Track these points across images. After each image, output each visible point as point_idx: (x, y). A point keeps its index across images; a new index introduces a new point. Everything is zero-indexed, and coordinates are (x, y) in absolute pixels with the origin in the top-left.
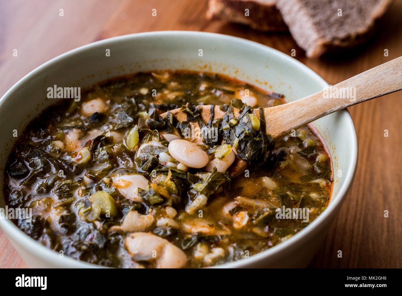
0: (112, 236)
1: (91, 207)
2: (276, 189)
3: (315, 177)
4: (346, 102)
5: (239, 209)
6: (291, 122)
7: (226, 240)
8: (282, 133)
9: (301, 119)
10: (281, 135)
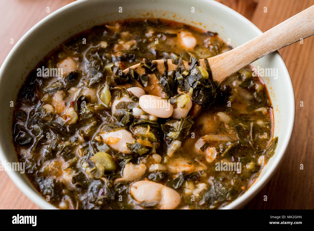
0: (118, 187)
1: (96, 167)
2: (230, 122)
3: (257, 106)
4: (273, 49)
5: (207, 145)
6: (231, 69)
7: (205, 175)
8: (225, 78)
9: (239, 65)
10: (225, 80)
